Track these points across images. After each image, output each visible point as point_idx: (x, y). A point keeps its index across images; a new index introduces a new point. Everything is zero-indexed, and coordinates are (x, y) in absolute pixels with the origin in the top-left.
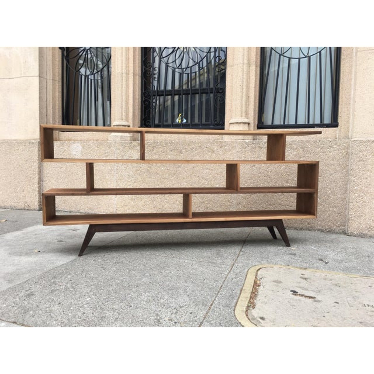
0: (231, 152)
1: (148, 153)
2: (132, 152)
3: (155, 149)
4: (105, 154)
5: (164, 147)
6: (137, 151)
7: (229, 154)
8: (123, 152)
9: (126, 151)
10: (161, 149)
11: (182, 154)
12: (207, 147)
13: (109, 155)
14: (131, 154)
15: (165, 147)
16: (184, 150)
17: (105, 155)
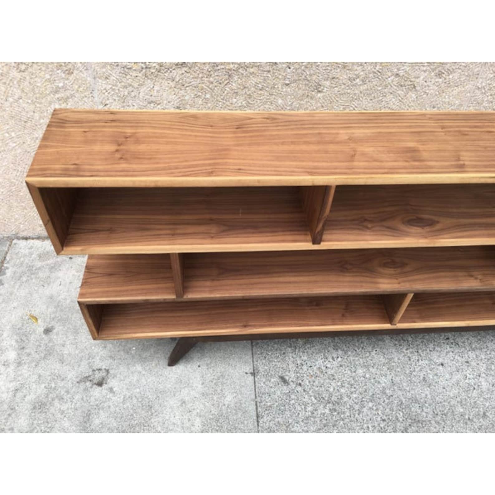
0: (460, 88)
1: (213, 90)
2: (156, 88)
3: (236, 78)
4: (57, 92)
5: (265, 74)
6: (172, 84)
7: (455, 92)
8: (125, 87)
9: (136, 85)
10: (253, 80)
11: (319, 95)
12: (397, 75)
13: (72, 96)
14: (155, 93)
15: (269, 71)
16: (328, 83)
17: (57, 96)
